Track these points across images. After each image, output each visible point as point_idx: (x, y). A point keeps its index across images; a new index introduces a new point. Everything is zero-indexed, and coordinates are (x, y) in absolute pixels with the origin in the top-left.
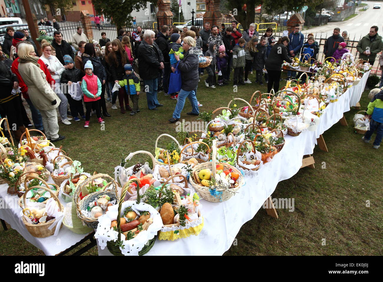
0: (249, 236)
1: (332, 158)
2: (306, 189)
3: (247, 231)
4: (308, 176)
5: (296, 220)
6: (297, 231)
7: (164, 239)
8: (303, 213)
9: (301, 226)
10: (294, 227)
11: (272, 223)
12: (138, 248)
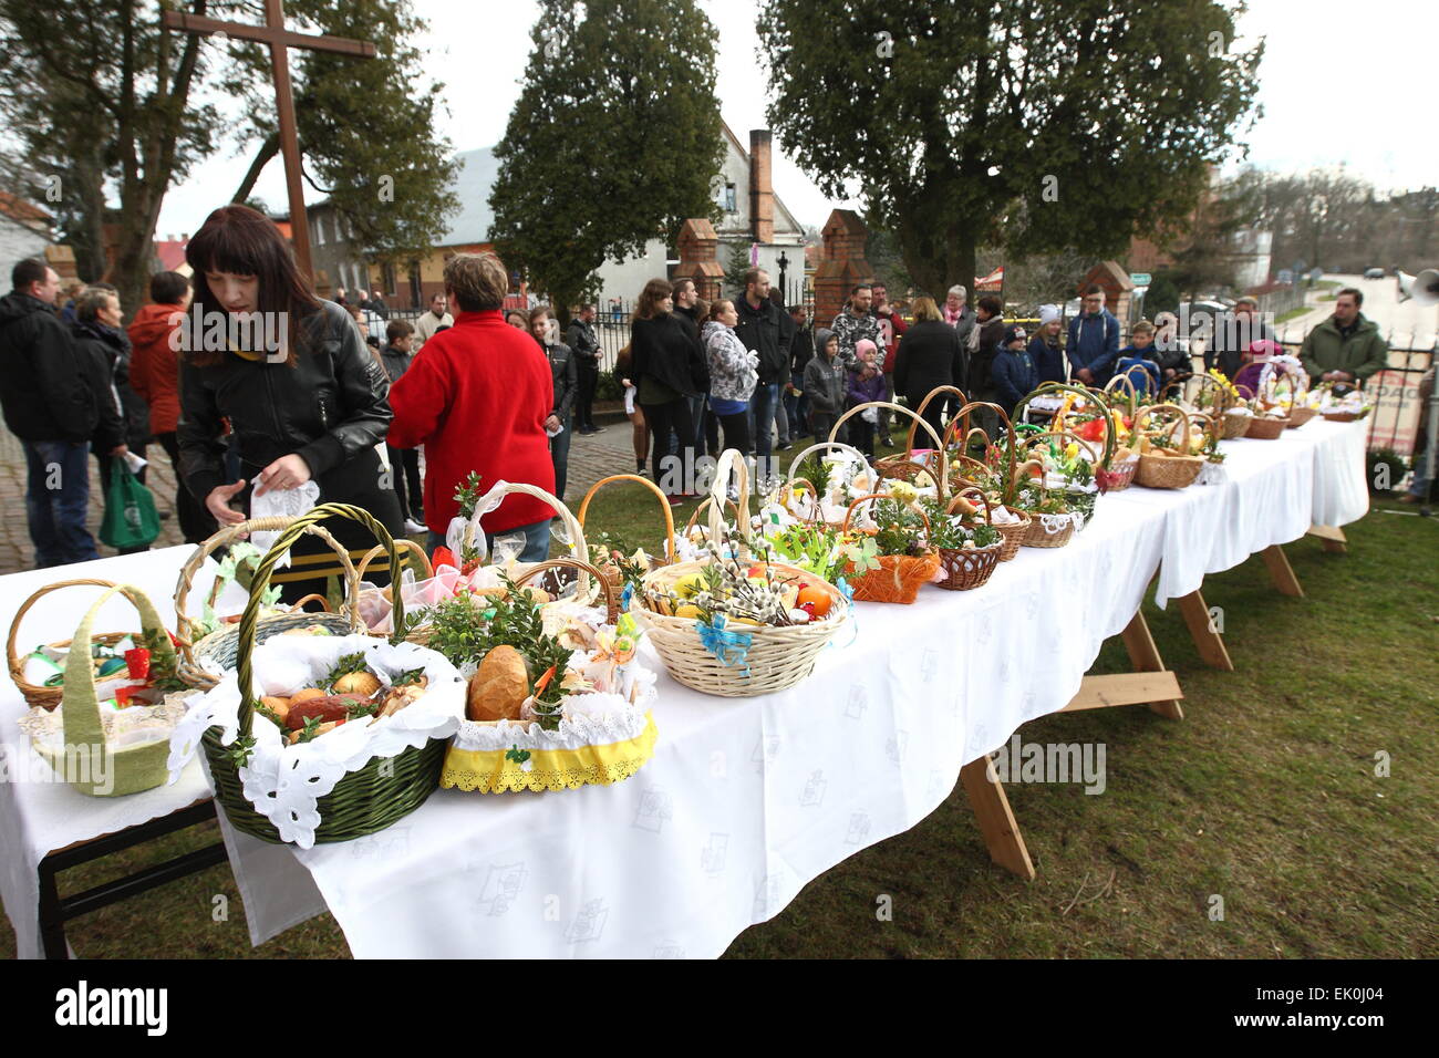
0: (913, 937)
1: (1248, 691)
2: (1149, 785)
3: (905, 916)
4: (1159, 741)
5: (1106, 892)
6: (1112, 929)
7: (462, 786)
8: (1136, 865)
9: (1127, 914)
10: (1101, 916)
11: (1008, 892)
12: (314, 780)
